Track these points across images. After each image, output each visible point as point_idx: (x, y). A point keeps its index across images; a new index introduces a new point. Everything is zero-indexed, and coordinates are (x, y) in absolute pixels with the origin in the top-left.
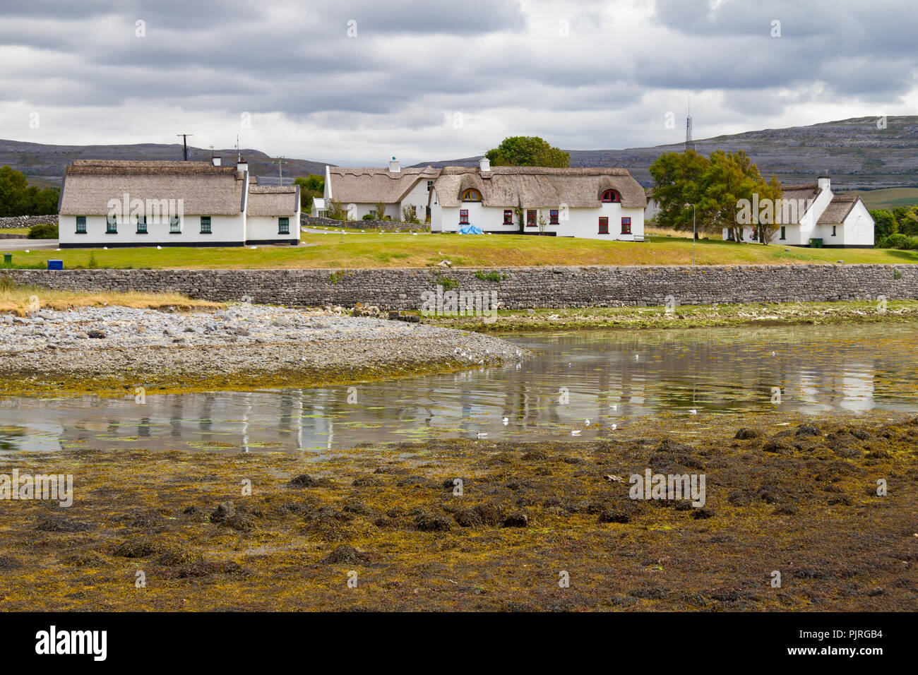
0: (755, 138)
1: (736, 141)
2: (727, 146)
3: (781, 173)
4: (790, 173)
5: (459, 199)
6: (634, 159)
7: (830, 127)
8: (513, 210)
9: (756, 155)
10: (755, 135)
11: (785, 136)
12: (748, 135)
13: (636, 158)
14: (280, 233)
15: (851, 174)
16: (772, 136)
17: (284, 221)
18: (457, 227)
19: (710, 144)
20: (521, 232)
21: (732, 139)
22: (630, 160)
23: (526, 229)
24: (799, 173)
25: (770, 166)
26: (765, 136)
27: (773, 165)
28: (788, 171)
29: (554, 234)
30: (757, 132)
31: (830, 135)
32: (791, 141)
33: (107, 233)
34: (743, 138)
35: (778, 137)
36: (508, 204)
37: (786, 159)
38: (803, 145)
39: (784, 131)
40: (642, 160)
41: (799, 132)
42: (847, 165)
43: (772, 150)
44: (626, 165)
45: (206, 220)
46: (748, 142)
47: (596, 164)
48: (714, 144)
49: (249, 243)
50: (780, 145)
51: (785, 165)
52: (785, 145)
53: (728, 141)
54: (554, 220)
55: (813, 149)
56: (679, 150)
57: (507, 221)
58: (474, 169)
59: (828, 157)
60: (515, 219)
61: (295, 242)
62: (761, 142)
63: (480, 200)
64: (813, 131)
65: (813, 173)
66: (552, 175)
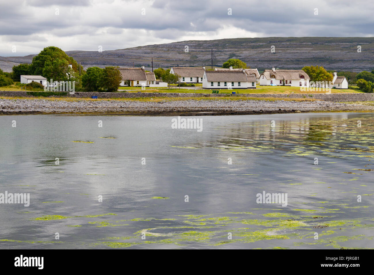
0: (151, 47)
1: (144, 48)
2: (142, 50)
3: (162, 60)
4: (165, 60)
5: (270, 77)
6: (109, 55)
7: (177, 44)
8: (282, 80)
9: (152, 54)
10: (151, 46)
11: (162, 47)
12: (149, 46)
13: (110, 54)
14: (252, 86)
15: (186, 61)
16: (157, 47)
17: (253, 83)
18: (270, 84)
19: (135, 49)
20: (284, 85)
21: (143, 48)
22: (108, 55)
23: (285, 85)
24: (168, 60)
25: (158, 58)
26: (154, 47)
27: (159, 57)
28: (164, 60)
29: (290, 86)
30: (152, 45)
31: (178, 47)
32: (165, 49)
33: (218, 86)
34: (147, 47)
35: (160, 47)
36: (281, 79)
37: (163, 55)
38: (168, 50)
39: (161, 45)
40: (112, 55)
41: (167, 45)
42: (185, 58)
43: (158, 52)
44: (106, 57)
45: (239, 83)
46: (149, 49)
47: (95, 56)
48: (137, 49)
49: (248, 88)
50: (160, 50)
51: (163, 57)
52: (162, 50)
53: (142, 48)
54: (290, 83)
55: (172, 52)
56: (124, 51)
57: (281, 83)
58: (271, 70)
59: (178, 55)
60: (282, 82)
61: (255, 88)
62: (153, 49)
63: (275, 78)
64: (172, 45)
65: (173, 60)
66: (288, 72)
